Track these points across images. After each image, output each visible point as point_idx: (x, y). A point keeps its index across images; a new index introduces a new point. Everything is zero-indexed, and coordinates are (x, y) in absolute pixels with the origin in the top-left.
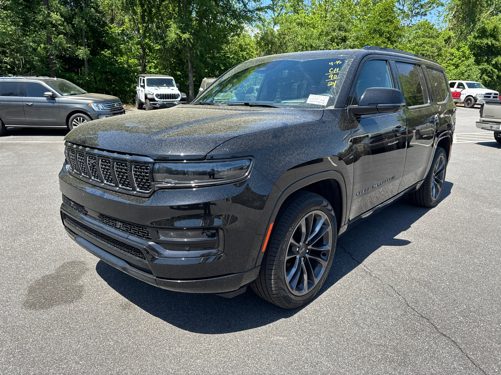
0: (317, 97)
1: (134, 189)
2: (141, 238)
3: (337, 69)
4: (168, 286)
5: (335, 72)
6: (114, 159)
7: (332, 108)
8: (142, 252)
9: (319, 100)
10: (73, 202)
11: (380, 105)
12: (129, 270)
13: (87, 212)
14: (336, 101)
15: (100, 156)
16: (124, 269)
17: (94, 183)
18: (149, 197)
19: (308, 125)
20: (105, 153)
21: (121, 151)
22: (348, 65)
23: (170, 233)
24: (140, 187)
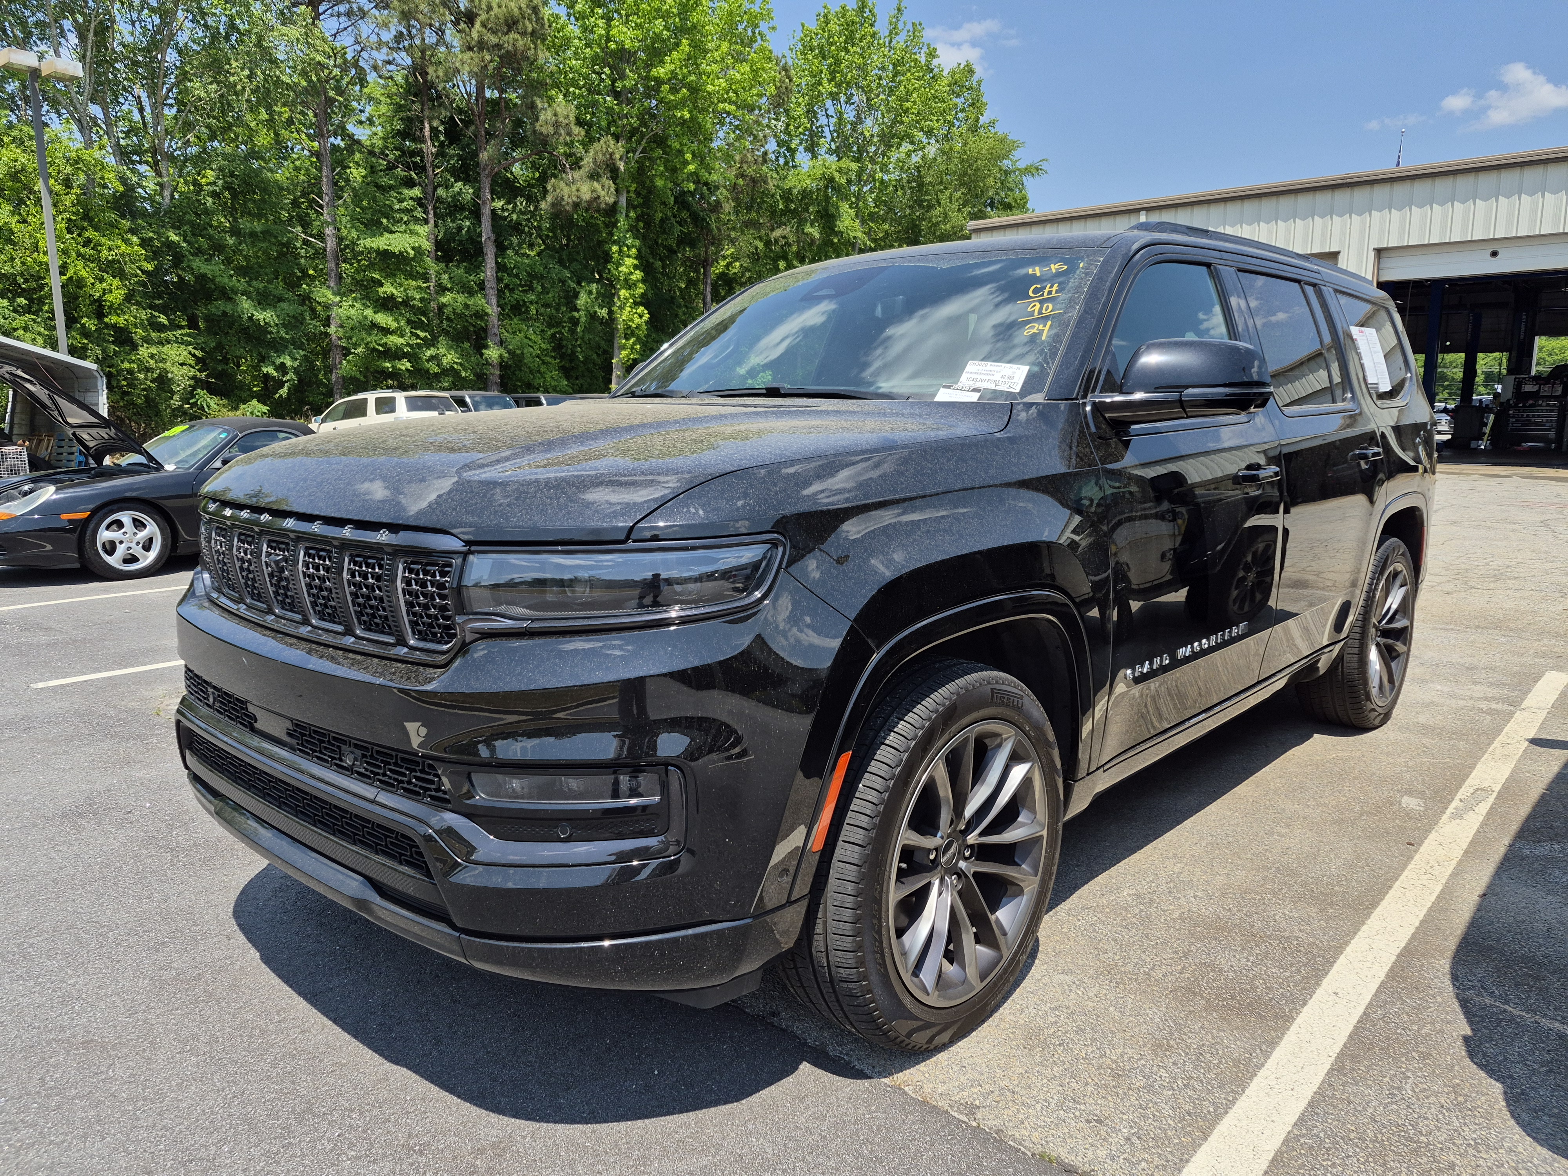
0: (992, 368)
1: (401, 642)
2: (417, 801)
3: (1051, 287)
4: (499, 963)
5: (1046, 296)
6: (345, 545)
7: (1038, 398)
8: (417, 847)
9: (997, 377)
10: (215, 688)
11: (1191, 391)
12: (376, 908)
13: (256, 721)
14: (1050, 379)
15: (300, 537)
16: (362, 904)
17: (282, 625)
18: (445, 665)
19: (962, 445)
20: (316, 528)
21: (367, 519)
22: (1087, 274)
23: (511, 783)
24: (420, 632)
